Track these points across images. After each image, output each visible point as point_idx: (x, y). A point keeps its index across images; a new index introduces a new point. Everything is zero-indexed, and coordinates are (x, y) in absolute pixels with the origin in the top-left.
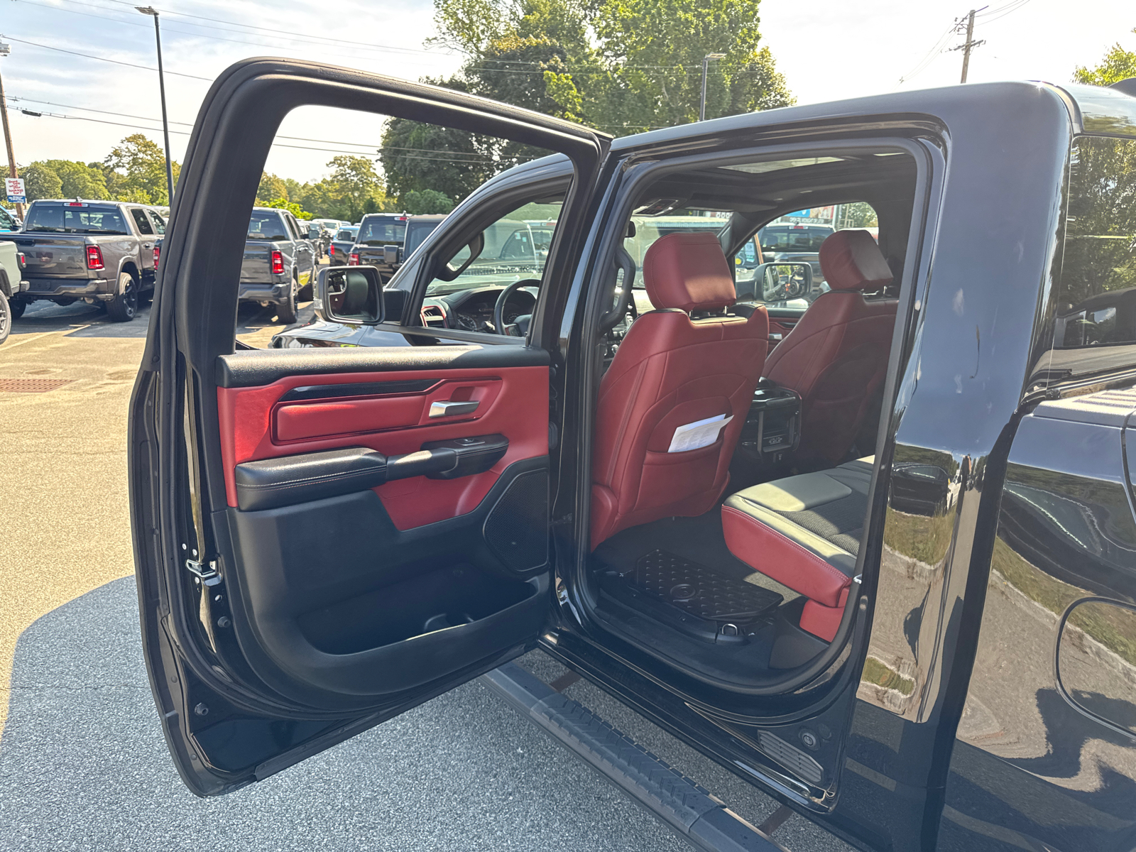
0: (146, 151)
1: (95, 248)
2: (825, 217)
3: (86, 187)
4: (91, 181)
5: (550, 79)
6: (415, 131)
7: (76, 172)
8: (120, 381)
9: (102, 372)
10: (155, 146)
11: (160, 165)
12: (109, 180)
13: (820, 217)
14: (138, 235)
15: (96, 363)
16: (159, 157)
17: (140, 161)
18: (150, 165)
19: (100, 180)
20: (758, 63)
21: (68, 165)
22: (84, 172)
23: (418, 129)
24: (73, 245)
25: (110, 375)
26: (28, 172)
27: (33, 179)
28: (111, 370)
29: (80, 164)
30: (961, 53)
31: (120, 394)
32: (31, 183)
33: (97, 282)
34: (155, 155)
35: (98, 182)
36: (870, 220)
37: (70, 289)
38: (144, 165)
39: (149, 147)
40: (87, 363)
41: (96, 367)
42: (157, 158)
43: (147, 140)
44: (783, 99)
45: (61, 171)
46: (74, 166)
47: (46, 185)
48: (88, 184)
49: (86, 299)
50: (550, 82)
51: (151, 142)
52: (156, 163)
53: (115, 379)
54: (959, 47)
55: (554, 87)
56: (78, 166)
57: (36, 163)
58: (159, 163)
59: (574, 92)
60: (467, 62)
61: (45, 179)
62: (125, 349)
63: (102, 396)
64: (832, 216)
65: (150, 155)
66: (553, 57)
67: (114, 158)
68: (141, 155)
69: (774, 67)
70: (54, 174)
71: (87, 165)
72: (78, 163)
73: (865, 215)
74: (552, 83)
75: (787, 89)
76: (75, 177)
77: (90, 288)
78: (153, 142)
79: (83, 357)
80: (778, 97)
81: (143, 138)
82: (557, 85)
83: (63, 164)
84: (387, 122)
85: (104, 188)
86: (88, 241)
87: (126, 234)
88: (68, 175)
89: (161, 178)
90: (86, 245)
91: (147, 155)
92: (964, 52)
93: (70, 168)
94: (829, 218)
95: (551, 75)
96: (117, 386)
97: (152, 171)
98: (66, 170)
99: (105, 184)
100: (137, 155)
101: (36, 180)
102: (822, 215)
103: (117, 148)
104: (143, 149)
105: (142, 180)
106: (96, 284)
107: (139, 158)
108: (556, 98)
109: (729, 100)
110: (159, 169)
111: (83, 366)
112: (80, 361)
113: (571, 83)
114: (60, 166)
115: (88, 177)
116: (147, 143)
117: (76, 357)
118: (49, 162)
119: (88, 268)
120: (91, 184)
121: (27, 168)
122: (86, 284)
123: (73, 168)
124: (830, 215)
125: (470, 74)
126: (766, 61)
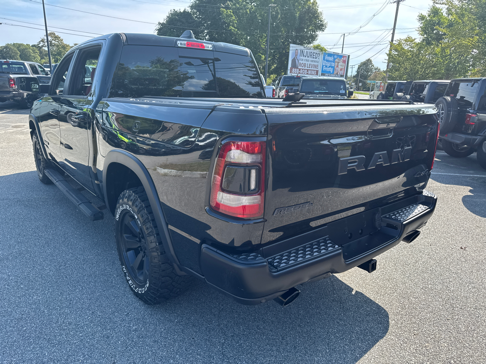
0: (55, 40)
1: (12, 79)
2: (341, 74)
3: (30, 55)
4: (32, 53)
5: (223, 12)
6: (168, 33)
7: (26, 49)
8: (15, 128)
9: (9, 126)
10: (60, 38)
11: (61, 46)
12: (41, 53)
13: (338, 74)
14: (32, 75)
15: (9, 122)
16: (61, 42)
17: (53, 44)
18: (58, 46)
19: (37, 52)
20: (311, 7)
21: (22, 45)
22: (30, 48)
23: (169, 32)
24: (4, 78)
25: (12, 126)
26: (5, 48)
27: (7, 51)
28: (13, 125)
29: (28, 45)
30: (396, 4)
31: (13, 132)
32: (6, 53)
33: (14, 93)
34: (59, 42)
35: (36, 53)
36: (370, 76)
37: (4, 95)
38: (55, 46)
39: (57, 38)
40: (5, 122)
41: (8, 124)
42: (60, 43)
43: (56, 35)
44: (322, 23)
45: (19, 48)
46: (25, 46)
47: (13, 54)
48: (32, 54)
49: (10, 99)
50: (223, 13)
51: (58, 36)
52: (60, 45)
53: (14, 128)
54: (395, 2)
55: (225, 16)
56: (27, 46)
57: (8, 44)
58: (61, 45)
59: (234, 18)
60: (192, 4)
61: (12, 52)
62: (22, 118)
63: (6, 133)
64: (344, 74)
65: (57, 41)
66: (227, 2)
67: (41, 43)
68: (53, 42)
69: (318, 9)
70: (15, 49)
71: (31, 46)
72: (27, 45)
73: (368, 74)
74: (224, 14)
75: (323, 19)
76: (25, 51)
77: (11, 95)
78: (59, 36)
79: (5, 120)
80: (320, 22)
81: (54, 34)
82: (226, 15)
83: (20, 45)
84: (157, 29)
85: (38, 56)
86: (10, 76)
87: (27, 74)
88: (23, 50)
89: (62, 52)
90: (8, 78)
91: (56, 42)
92: (397, 4)
93: (23, 47)
94: (343, 74)
95: (224, 10)
96: (13, 130)
97: (59, 49)
98: (22, 48)
99: (39, 54)
100: (52, 41)
101: (8, 52)
102: (340, 73)
103: (43, 38)
104: (54, 39)
105: (54, 53)
106: (13, 93)
107: (53, 43)
108: (226, 20)
109: (298, 23)
110: (62, 48)
111: (3, 123)
112: (3, 122)
113: (232, 14)
114: (18, 46)
115: (31, 51)
116: (56, 36)
117: (2, 120)
118: (14, 44)
119: (10, 87)
120: (33, 54)
121: (4, 46)
122: (9, 94)
123: (25, 47)
124: (343, 73)
125: (192, 9)
126: (314, 6)
